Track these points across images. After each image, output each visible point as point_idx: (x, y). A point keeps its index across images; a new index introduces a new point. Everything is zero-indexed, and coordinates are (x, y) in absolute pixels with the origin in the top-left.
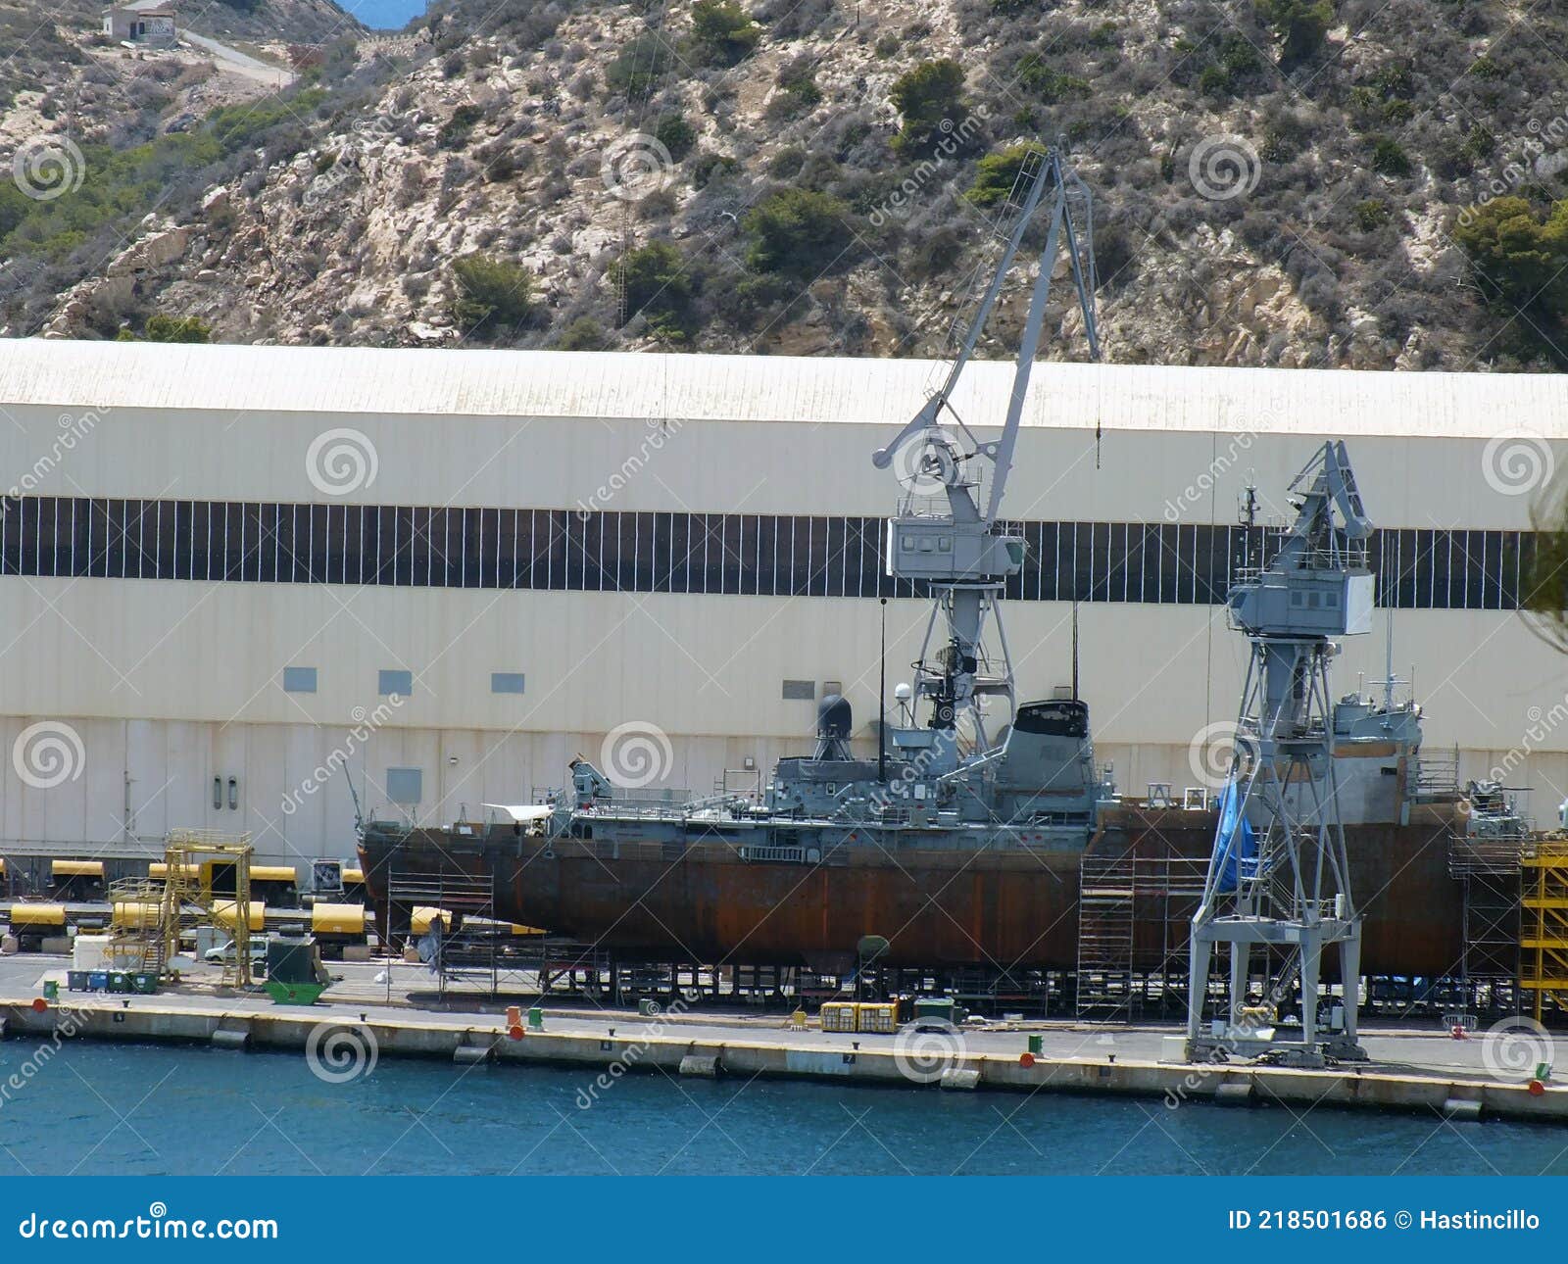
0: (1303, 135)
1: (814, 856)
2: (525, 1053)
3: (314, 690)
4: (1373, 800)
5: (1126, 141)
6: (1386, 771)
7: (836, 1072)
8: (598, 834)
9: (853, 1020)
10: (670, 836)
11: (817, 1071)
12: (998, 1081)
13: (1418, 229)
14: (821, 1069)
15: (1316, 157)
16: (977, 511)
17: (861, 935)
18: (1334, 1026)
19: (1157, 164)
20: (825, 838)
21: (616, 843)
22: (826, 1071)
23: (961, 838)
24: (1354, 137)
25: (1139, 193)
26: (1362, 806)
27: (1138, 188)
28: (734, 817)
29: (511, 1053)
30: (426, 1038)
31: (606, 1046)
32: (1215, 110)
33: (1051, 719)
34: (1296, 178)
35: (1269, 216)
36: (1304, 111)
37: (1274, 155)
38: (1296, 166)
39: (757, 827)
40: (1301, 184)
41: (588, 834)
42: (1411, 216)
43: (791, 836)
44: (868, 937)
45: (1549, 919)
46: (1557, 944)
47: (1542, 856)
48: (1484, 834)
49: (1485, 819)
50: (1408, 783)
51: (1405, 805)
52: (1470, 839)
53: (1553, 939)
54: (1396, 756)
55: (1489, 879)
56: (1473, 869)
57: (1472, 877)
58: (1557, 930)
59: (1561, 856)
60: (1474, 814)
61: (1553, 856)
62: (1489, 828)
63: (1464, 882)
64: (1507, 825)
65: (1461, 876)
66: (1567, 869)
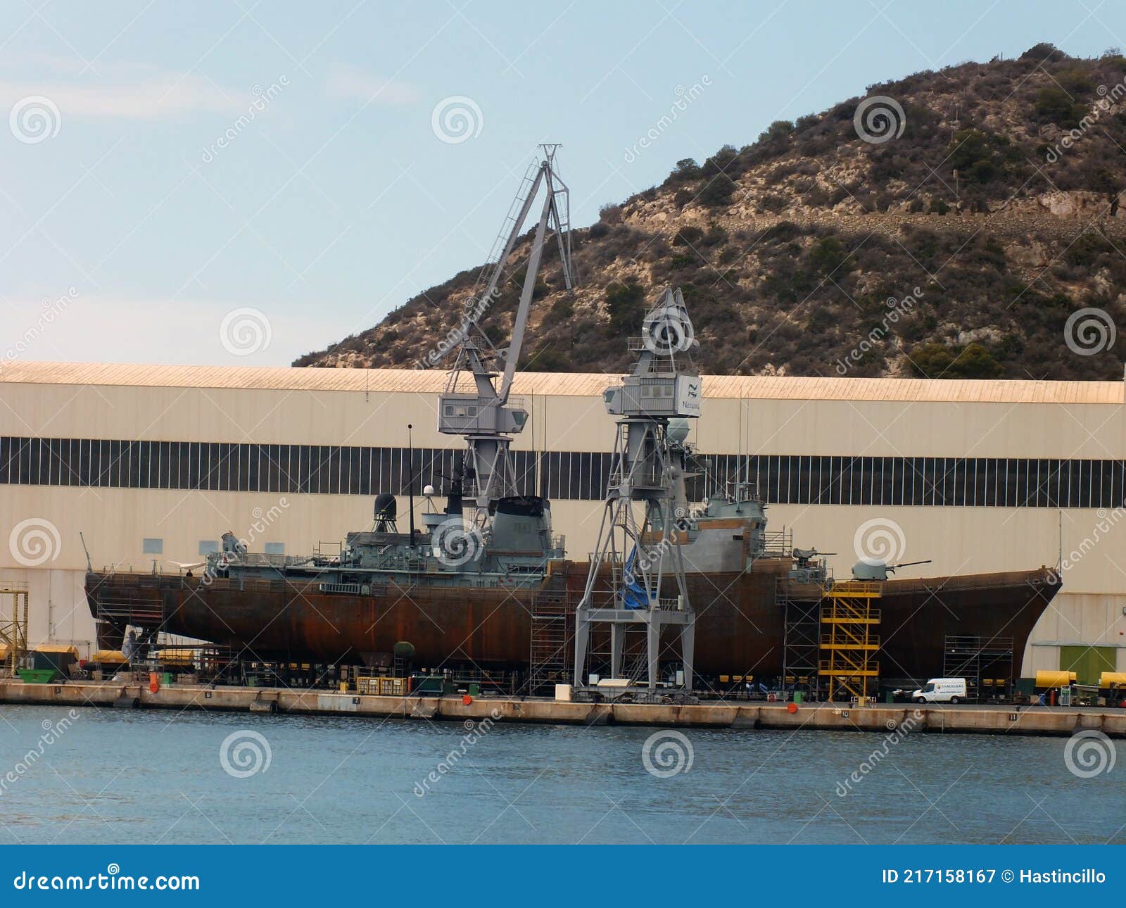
0: (832, 320)
1: (365, 589)
2: (159, 702)
3: (161, 553)
4: (727, 556)
5: (733, 324)
6: (736, 538)
7: (348, 710)
8: (232, 575)
9: (377, 688)
10: (277, 577)
11: (337, 710)
12: (449, 714)
13: (891, 368)
14: (339, 708)
15: (837, 332)
16: (494, 390)
17: (397, 641)
18: (678, 683)
19: (747, 335)
20: (375, 580)
21: (242, 581)
22: (343, 709)
23: (461, 580)
24: (860, 321)
25: (735, 349)
26: (720, 561)
27: (734, 346)
28: (316, 565)
29: (150, 702)
30: (100, 693)
31: (208, 695)
32: (783, 309)
33: (520, 505)
34: (824, 341)
35: (806, 359)
36: (833, 309)
37: (813, 329)
38: (825, 335)
39: (330, 572)
40: (827, 344)
41: (227, 576)
42: (888, 360)
43: (352, 578)
44: (400, 643)
45: (838, 631)
46: (843, 647)
47: (834, 590)
48: (801, 579)
49: (801, 570)
50: (751, 546)
51: (749, 559)
52: (791, 583)
53: (840, 643)
54: (743, 528)
55: (800, 604)
56: (789, 598)
57: (789, 604)
58: (843, 638)
59: (847, 591)
60: (795, 567)
61: (842, 591)
62: (804, 576)
63: (784, 607)
64: (816, 575)
65: (781, 602)
66: (850, 598)
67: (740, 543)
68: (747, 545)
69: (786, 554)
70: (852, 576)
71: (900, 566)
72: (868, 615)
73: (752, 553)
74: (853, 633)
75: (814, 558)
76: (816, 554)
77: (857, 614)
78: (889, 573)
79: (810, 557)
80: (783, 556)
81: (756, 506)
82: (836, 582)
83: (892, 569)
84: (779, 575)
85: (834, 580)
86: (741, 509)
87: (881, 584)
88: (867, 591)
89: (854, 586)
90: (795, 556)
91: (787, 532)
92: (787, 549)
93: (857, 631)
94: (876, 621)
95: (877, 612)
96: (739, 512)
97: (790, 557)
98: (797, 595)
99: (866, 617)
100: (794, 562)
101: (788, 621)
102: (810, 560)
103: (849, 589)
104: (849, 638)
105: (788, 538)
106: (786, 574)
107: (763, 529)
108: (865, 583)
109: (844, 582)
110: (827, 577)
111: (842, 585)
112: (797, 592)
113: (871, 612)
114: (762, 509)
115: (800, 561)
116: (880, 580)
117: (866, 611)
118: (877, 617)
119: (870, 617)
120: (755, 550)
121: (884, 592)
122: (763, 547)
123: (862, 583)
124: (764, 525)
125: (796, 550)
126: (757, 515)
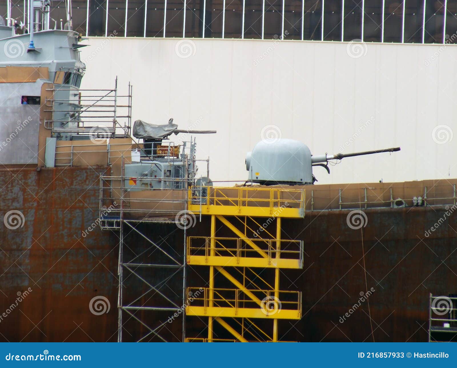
45: (220, 281)
46: (230, 312)
47: (212, 202)
48: (148, 179)
49: (150, 164)
50: (56, 117)
51: (51, 142)
52: (130, 186)
53: (224, 305)
54: (40, 82)
55: (147, 228)
56: (126, 216)
57: (124, 224)
58: (230, 295)
59: (236, 203)
60: (136, 156)
61: (226, 203)
62: (152, 173)
63: (118, 232)
64: (177, 171)
65: (111, 224)
66: (242, 218)
67: (35, 110)
68: (48, 113)
69: (119, 132)
70: (245, 176)
71: (340, 157)
72: (278, 251)
73: (57, 129)
74: (248, 286)
75: (173, 140)
76: (177, 132)
77: (256, 248)
78: (318, 172)
79: (165, 137)
80: (113, 136)
81: (65, 42)
82: (215, 186)
83: (323, 163)
84: (108, 171)
85: (210, 182)
86: (36, 47)
87: (302, 191)
88: (276, 204)
89: (251, 194)
90: (136, 135)
91: (123, 90)
92: (122, 122)
93: (258, 282)
94: (294, 264)
95: (296, 247)
96: (32, 51)
97: (127, 136)
98: (141, 211)
99: (274, 256)
100: (135, 146)
101: (125, 260)
102: (164, 143)
103: (240, 199)
104: (242, 295)
105: (125, 101)
106: (120, 169)
107: (77, 83)
108: (272, 189)
109: (231, 185)
110: (198, 177)
111: (227, 192)
112: (142, 205)
113: (283, 246)
114: (75, 47)
115: (146, 146)
116: (300, 183)
117: (274, 244)
118: (296, 256)
119: (283, 256)
120: (63, 124)
121: (308, 207)
122: (75, 117)
123: (265, 188)
124: (79, 77)
125: (140, 124)
126: (67, 58)
